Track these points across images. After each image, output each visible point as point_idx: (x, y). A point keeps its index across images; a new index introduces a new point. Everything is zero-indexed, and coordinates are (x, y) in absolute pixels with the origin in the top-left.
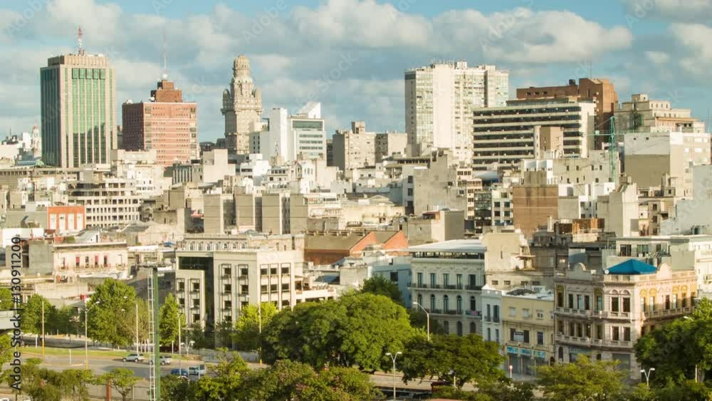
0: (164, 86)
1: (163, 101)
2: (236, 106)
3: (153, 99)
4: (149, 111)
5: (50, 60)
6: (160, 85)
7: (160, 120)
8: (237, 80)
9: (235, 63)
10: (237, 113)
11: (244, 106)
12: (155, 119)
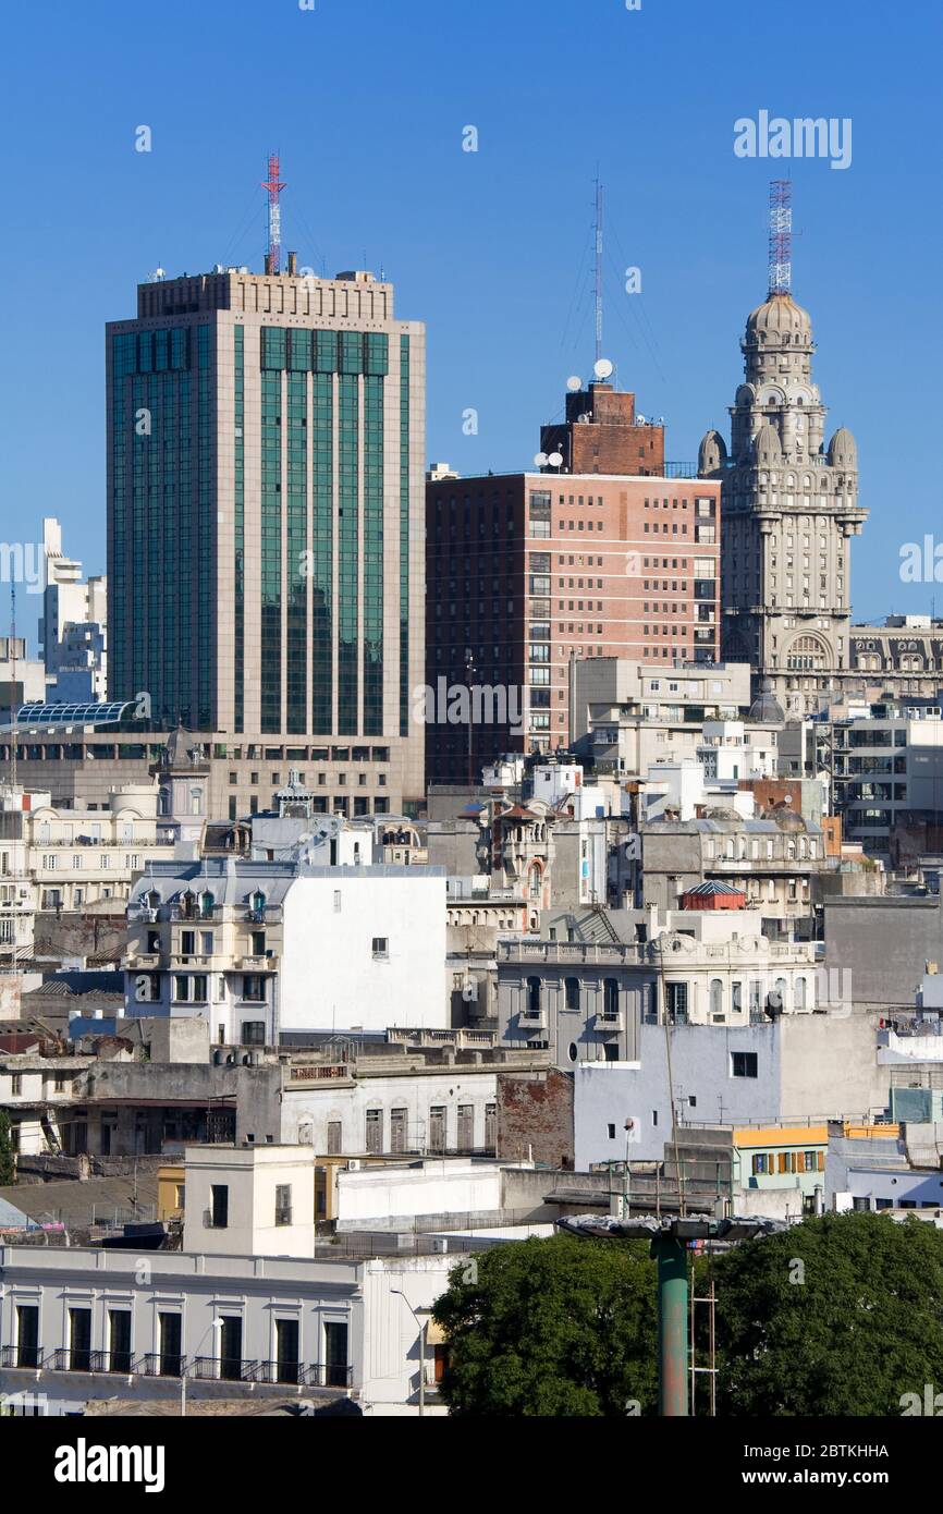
0: (602, 408)
1: (596, 471)
2: (763, 499)
3: (556, 459)
4: (543, 508)
5: (147, 294)
6: (579, 403)
7: (586, 546)
8: (762, 395)
9: (751, 324)
10: (766, 527)
11: (790, 501)
12: (565, 543)
